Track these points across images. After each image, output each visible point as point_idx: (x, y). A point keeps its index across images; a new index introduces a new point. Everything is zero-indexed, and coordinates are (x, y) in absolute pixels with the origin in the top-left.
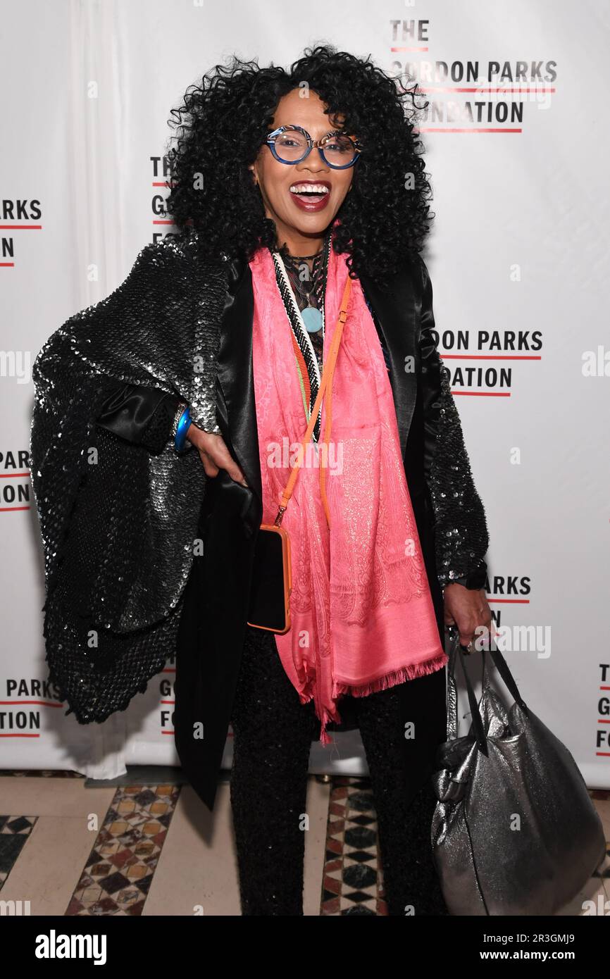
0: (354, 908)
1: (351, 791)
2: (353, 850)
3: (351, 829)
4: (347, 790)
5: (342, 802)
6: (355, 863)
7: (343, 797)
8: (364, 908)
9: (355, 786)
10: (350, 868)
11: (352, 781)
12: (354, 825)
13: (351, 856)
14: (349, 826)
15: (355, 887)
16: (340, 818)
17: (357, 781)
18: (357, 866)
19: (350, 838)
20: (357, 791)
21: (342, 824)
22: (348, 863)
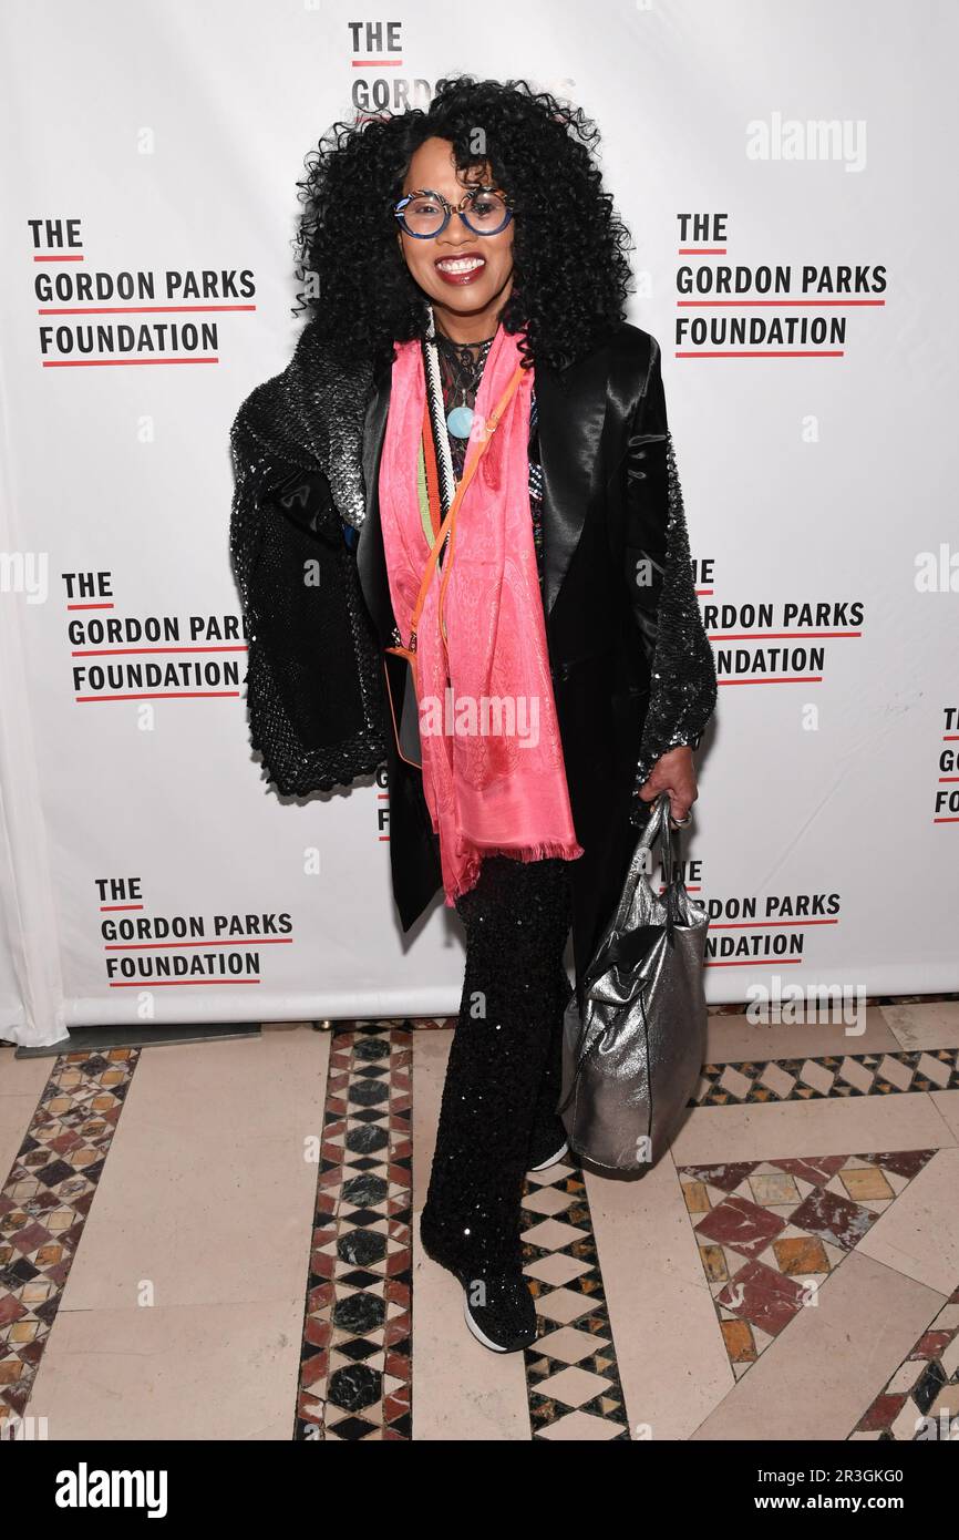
0: (360, 1178)
1: (358, 1037)
2: (359, 1108)
3: (357, 1084)
4: (352, 1037)
5: (347, 1052)
6: (362, 1124)
7: (347, 1046)
8: (371, 1176)
9: (363, 1030)
10: (355, 1131)
11: (359, 1025)
12: (361, 1078)
13: (356, 1116)
14: (354, 1080)
15: (361, 1152)
16: (344, 1072)
17: (366, 1024)
18: (363, 1127)
19: (355, 1095)
20: (365, 1036)
21: (346, 1078)
22: (353, 1125)
